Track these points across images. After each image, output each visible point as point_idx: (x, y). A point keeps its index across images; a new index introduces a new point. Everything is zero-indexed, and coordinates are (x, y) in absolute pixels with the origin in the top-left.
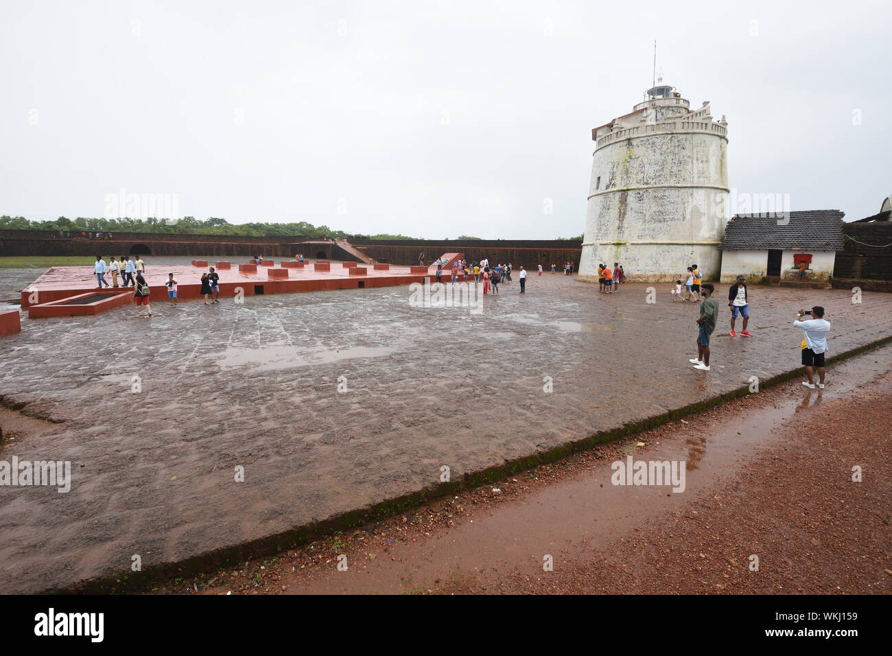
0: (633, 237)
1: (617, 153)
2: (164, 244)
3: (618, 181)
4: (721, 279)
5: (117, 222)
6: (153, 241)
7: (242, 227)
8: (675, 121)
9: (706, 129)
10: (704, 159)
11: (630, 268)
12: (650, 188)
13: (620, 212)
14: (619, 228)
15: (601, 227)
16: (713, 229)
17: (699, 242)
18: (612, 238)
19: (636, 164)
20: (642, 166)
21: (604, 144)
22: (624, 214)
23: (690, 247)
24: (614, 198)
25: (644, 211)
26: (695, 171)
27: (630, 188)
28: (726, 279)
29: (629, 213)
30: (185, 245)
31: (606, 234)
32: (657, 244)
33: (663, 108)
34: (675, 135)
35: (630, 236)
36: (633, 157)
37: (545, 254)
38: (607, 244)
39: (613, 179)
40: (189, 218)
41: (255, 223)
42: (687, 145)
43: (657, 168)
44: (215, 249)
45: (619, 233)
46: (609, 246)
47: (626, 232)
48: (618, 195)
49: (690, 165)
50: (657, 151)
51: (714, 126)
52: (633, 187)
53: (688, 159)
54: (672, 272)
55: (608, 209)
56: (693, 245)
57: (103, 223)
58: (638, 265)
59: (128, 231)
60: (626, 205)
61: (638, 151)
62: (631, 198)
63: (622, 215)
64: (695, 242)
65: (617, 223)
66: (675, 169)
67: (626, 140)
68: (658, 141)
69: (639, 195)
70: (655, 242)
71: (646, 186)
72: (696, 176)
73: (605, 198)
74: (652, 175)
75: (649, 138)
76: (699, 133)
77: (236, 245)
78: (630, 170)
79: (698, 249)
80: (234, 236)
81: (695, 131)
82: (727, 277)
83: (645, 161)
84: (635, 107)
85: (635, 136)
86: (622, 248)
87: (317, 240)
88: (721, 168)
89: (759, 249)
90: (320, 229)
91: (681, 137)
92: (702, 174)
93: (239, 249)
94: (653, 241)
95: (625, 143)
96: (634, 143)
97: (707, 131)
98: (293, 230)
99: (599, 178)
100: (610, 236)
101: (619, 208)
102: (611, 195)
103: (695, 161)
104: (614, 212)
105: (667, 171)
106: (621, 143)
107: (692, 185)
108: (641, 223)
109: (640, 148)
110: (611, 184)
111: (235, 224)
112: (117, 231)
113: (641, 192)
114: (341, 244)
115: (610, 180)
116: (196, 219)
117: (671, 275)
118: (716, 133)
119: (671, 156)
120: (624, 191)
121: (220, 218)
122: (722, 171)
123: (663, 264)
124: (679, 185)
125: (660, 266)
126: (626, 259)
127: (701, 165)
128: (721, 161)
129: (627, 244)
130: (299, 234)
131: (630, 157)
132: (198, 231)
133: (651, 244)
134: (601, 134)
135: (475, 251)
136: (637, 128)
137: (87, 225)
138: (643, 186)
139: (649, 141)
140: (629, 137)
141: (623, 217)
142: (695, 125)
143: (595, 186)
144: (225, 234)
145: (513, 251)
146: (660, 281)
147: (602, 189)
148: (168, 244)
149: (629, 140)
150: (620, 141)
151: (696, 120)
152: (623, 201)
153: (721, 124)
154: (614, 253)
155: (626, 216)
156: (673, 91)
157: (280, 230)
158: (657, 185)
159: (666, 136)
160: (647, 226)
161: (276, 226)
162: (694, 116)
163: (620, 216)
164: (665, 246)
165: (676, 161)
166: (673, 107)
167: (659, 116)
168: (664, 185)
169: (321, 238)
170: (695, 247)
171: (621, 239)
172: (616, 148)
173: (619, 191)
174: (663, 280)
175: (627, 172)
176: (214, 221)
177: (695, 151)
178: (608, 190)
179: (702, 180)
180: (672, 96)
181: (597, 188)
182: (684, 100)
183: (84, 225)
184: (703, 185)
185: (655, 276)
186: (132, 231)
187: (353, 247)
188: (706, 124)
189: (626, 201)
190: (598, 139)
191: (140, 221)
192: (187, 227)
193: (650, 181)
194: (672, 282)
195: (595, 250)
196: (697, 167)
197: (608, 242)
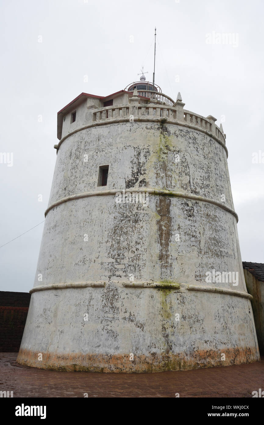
0: (188, 276)
13: (160, 229)
14: (161, 257)
18: (151, 276)
20: (185, 164)
22: (169, 234)
25: (198, 235)
27: (172, 192)
31: (135, 268)
32: (221, 293)
34: (213, 140)
36: (171, 148)
38: (141, 287)
39: (139, 172)
45: (162, 267)
46: (148, 291)
47: (176, 266)
48: (153, 200)
50: (200, 151)
52: (175, 193)
53: (224, 175)
60: (170, 220)
61: (177, 142)
62: (177, 209)
63: (164, 236)
65: (157, 249)
66: (219, 183)
67: (158, 121)
68: (199, 139)
69: (188, 208)
71: (195, 196)
74: (201, 182)
75: (189, 130)
78: (169, 166)
83: (188, 158)
85: (171, 121)
86: (173, 295)
91: (216, 144)
95: (157, 125)
96: (170, 129)
100: (145, 272)
101: (158, 222)
104: (149, 229)
106: (149, 125)
108: (196, 253)
109: (180, 138)
110: (138, 180)
113: (190, 204)
115: (136, 174)
119: (213, 164)
120: (163, 195)
126: (184, 318)
129: (182, 289)
131: (167, 147)
133: (215, 291)
136: (173, 111)
138: (190, 195)
139: (189, 133)
140: (162, 118)
141: (167, 239)
149: (162, 122)
150: (148, 121)
152: (164, 212)
154: (159, 306)
155: (172, 239)
158: (208, 199)
159: (206, 136)
163: (161, 235)
165: (218, 173)
168: (214, 201)
171: (169, 279)
172: (140, 129)
173: (153, 193)
175: (164, 168)
177: (226, 168)
178: (133, 189)
189: (169, 212)
193: (200, 189)
195: (112, 297)
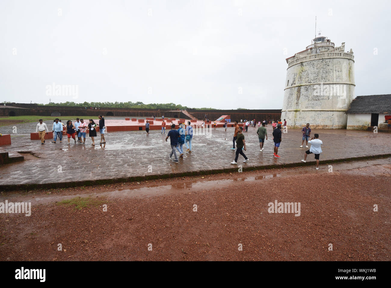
0: (303, 108)
1: (297, 69)
2: (118, 112)
3: (296, 82)
4: (347, 128)
5: (105, 103)
6: (115, 111)
7: (148, 105)
8: (324, 53)
9: (340, 56)
10: (340, 70)
11: (301, 122)
12: (312, 85)
13: (297, 96)
14: (297, 103)
15: (289, 103)
16: (344, 104)
17: (337, 110)
18: (294, 108)
19: (305, 74)
20: (308, 74)
21: (291, 65)
22: (299, 97)
23: (332, 113)
24: (295, 90)
25: (309, 96)
26: (335, 76)
27: (302, 85)
28: (350, 128)
29: (301, 97)
30: (126, 112)
31: (291, 107)
32: (315, 111)
33: (320, 47)
34: (324, 60)
35: (301, 107)
36: (304, 71)
37: (270, 116)
38: (291, 111)
40: (130, 102)
41: (153, 104)
42: (330, 64)
43: (315, 75)
44: (136, 114)
45: (296, 106)
47: (300, 105)
48: (296, 88)
49: (332, 73)
50: (315, 68)
51: (345, 54)
52: (303, 85)
53: (330, 71)
54: (322, 124)
55: (292, 95)
56: (333, 111)
57: (100, 104)
58: (305, 121)
59: (108, 107)
60: (300, 93)
61: (306, 68)
62: (303, 90)
63: (298, 98)
64: (334, 110)
65: (296, 101)
66: (324, 75)
68: (315, 63)
70: (314, 110)
71: (309, 84)
72: (335, 78)
73: (291, 90)
74: (313, 79)
75: (311, 62)
76: (336, 58)
77: (144, 112)
78: (302, 77)
79: (336, 114)
80: (145, 109)
81: (334, 57)
82: (350, 127)
83: (309, 72)
84: (306, 48)
85: (305, 61)
86: (298, 113)
87: (175, 110)
88: (349, 74)
89: (366, 113)
90: (178, 106)
91: (327, 60)
92: (338, 77)
93: (145, 114)
94: (313, 110)
95: (300, 64)
96: (304, 64)
97: (341, 57)
98: (167, 106)
99: (288, 81)
100: (293, 107)
101: (297, 94)
102: (293, 88)
103: (334, 71)
104: (295, 96)
105: (320, 76)
106: (298, 64)
107: (333, 83)
108: (307, 101)
109: (307, 66)
110: (294, 83)
111: (146, 104)
112: (104, 107)
113: (307, 87)
114: (183, 112)
115: (293, 82)
116: (132, 102)
117: (322, 126)
118: (346, 57)
119: (322, 70)
120: (299, 86)
121: (141, 102)
122: (349, 75)
123: (317, 120)
124: (326, 83)
125: (316, 121)
126: (300, 118)
127: (337, 73)
128: (349, 71)
129: (300, 111)
130: (169, 108)
131: (302, 71)
132: (132, 107)
133: (312, 111)
134: (290, 61)
135: (238, 115)
136: (306, 57)
137: (95, 105)
138: (308, 84)
139: (311, 63)
140: (301, 61)
141: (299, 99)
142: (334, 54)
143: (287, 85)
144: (141, 108)
145: (255, 114)
146: (316, 128)
147: (290, 86)
148: (120, 112)
149: (302, 63)
151: (336, 52)
152: (299, 91)
153: (350, 53)
155: (300, 98)
156: (326, 39)
157: (162, 106)
158: (315, 83)
159: (320, 60)
160: (310, 102)
161: (161, 105)
162: (335, 50)
163: (297, 98)
164: (319, 112)
165: (325, 72)
166: (325, 46)
167: (318, 51)
168: (318, 83)
169: (176, 109)
170: (334, 112)
171: (298, 109)
172: (296, 67)
173: (297, 86)
174: (317, 128)
175: (301, 78)
176: (139, 103)
177: (334, 67)
178: (292, 86)
179: (338, 80)
180: (326, 41)
181: (288, 85)
182: (332, 43)
183: (93, 105)
184: (339, 83)
185: (313, 126)
186: (110, 107)
187: (189, 113)
188: (341, 54)
189: (300, 91)
190: (289, 63)
191: (113, 103)
192: (128, 106)
193: (312, 81)
194: (322, 129)
195: (286, 114)
196: (335, 74)
197: (292, 110)
